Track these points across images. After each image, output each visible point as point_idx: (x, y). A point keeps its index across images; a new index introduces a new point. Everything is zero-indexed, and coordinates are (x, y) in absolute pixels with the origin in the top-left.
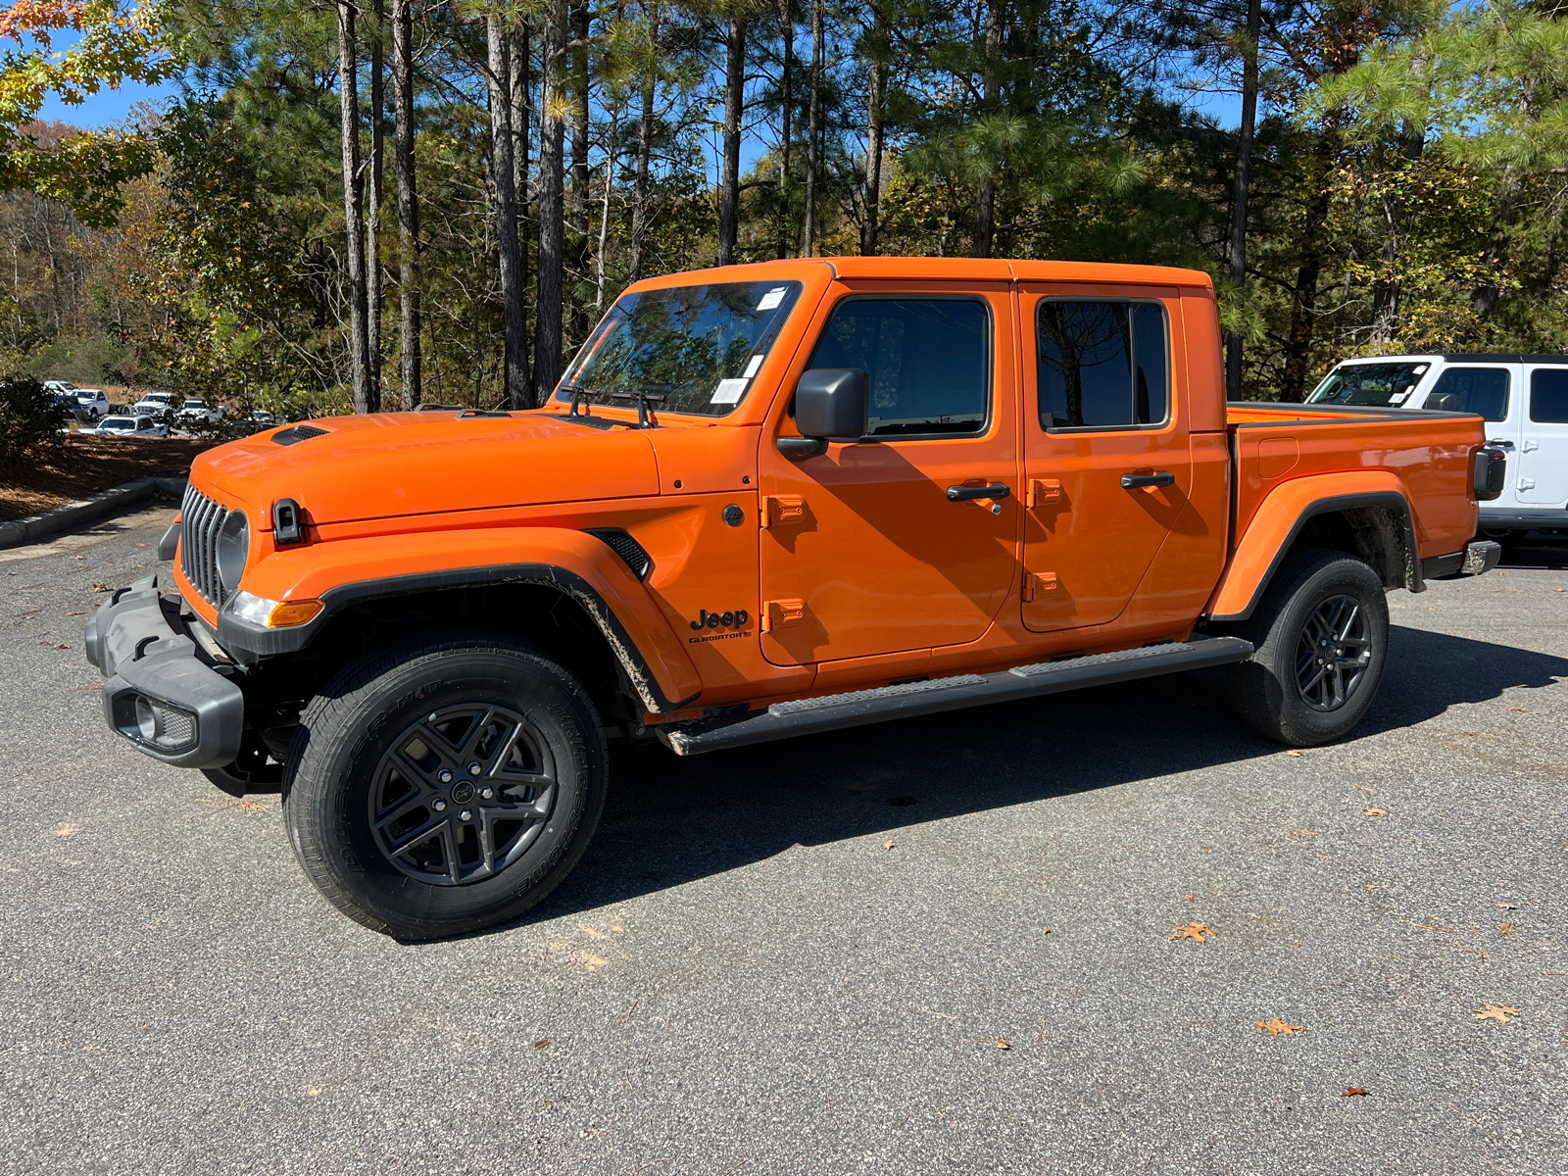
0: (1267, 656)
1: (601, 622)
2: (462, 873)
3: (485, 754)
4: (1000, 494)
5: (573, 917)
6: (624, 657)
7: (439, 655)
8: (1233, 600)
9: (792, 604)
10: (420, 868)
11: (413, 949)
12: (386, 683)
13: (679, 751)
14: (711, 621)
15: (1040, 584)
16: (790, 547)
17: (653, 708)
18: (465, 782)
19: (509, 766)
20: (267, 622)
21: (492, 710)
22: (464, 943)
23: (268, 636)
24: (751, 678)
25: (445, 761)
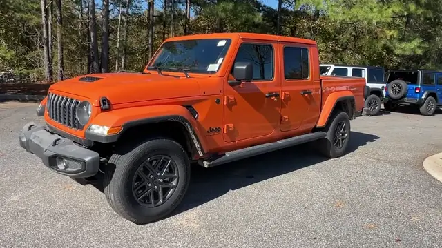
0: (328, 136)
1: (191, 131)
2: (155, 203)
3: (161, 170)
4: (277, 96)
5: (183, 213)
6: (195, 141)
7: (151, 142)
8: (321, 123)
9: (231, 125)
10: (145, 202)
11: (142, 226)
12: (137, 150)
13: (206, 166)
14: (212, 130)
15: (285, 119)
16: (231, 110)
17: (201, 155)
18: (156, 177)
19: (166, 173)
20: (106, 133)
21: (164, 157)
22: (156, 223)
23: (107, 137)
24: (221, 146)
25: (151, 172)
